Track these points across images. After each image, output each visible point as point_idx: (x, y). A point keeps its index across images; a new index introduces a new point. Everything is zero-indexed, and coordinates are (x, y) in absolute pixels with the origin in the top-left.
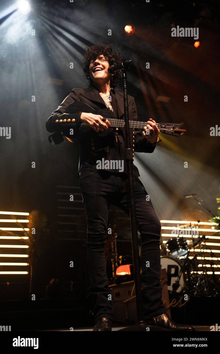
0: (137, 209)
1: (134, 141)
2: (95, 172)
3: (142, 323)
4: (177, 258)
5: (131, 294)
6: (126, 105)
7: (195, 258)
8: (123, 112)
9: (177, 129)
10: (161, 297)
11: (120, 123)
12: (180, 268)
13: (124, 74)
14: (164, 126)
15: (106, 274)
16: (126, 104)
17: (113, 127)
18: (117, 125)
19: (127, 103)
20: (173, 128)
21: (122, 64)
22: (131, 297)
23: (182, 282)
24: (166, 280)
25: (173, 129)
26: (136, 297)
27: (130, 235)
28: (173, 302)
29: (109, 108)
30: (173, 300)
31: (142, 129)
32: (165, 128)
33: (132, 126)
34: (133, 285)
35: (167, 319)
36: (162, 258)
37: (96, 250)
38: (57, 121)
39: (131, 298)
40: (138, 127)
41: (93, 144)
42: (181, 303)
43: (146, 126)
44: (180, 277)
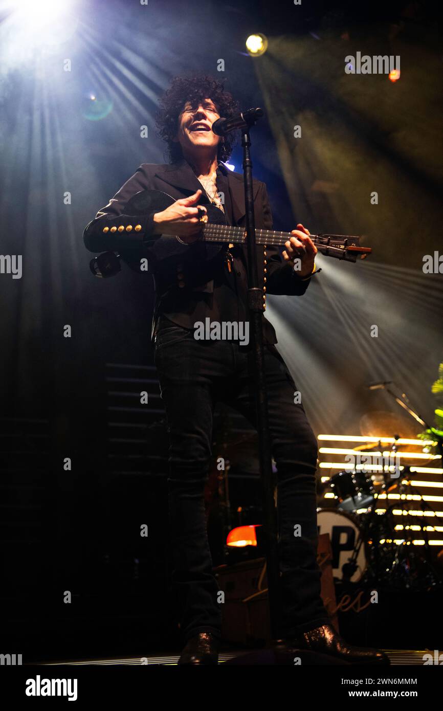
0: (271, 412)
1: (265, 270)
2: (186, 335)
3: (280, 643)
4: (351, 512)
5: (257, 585)
6: (250, 200)
7: (389, 512)
8: (244, 213)
9: (353, 246)
10: (319, 592)
11: (236, 235)
12: (357, 533)
13: (246, 135)
14: (326, 240)
15: (208, 543)
16: (249, 196)
17: (221, 243)
18: (230, 239)
19: (252, 196)
20: (346, 244)
21: (242, 115)
22: (259, 591)
23: (361, 561)
24: (329, 556)
25: (345, 247)
26: (269, 590)
27: (256, 465)
28: (345, 601)
29: (215, 204)
30: (344, 598)
31: (281, 246)
32: (328, 244)
33: (261, 241)
34: (263, 567)
35: (332, 636)
36: (319, 512)
37: (187, 495)
38: (107, 229)
39: (259, 593)
40: (274, 242)
41: (180, 278)
42: (359, 605)
43: (289, 239)
44: (357, 552)
